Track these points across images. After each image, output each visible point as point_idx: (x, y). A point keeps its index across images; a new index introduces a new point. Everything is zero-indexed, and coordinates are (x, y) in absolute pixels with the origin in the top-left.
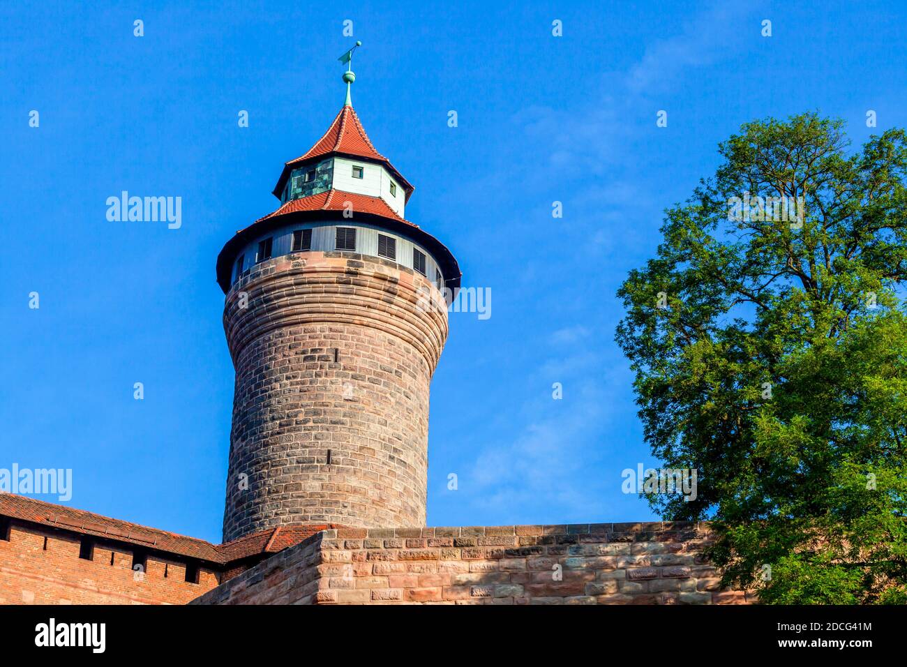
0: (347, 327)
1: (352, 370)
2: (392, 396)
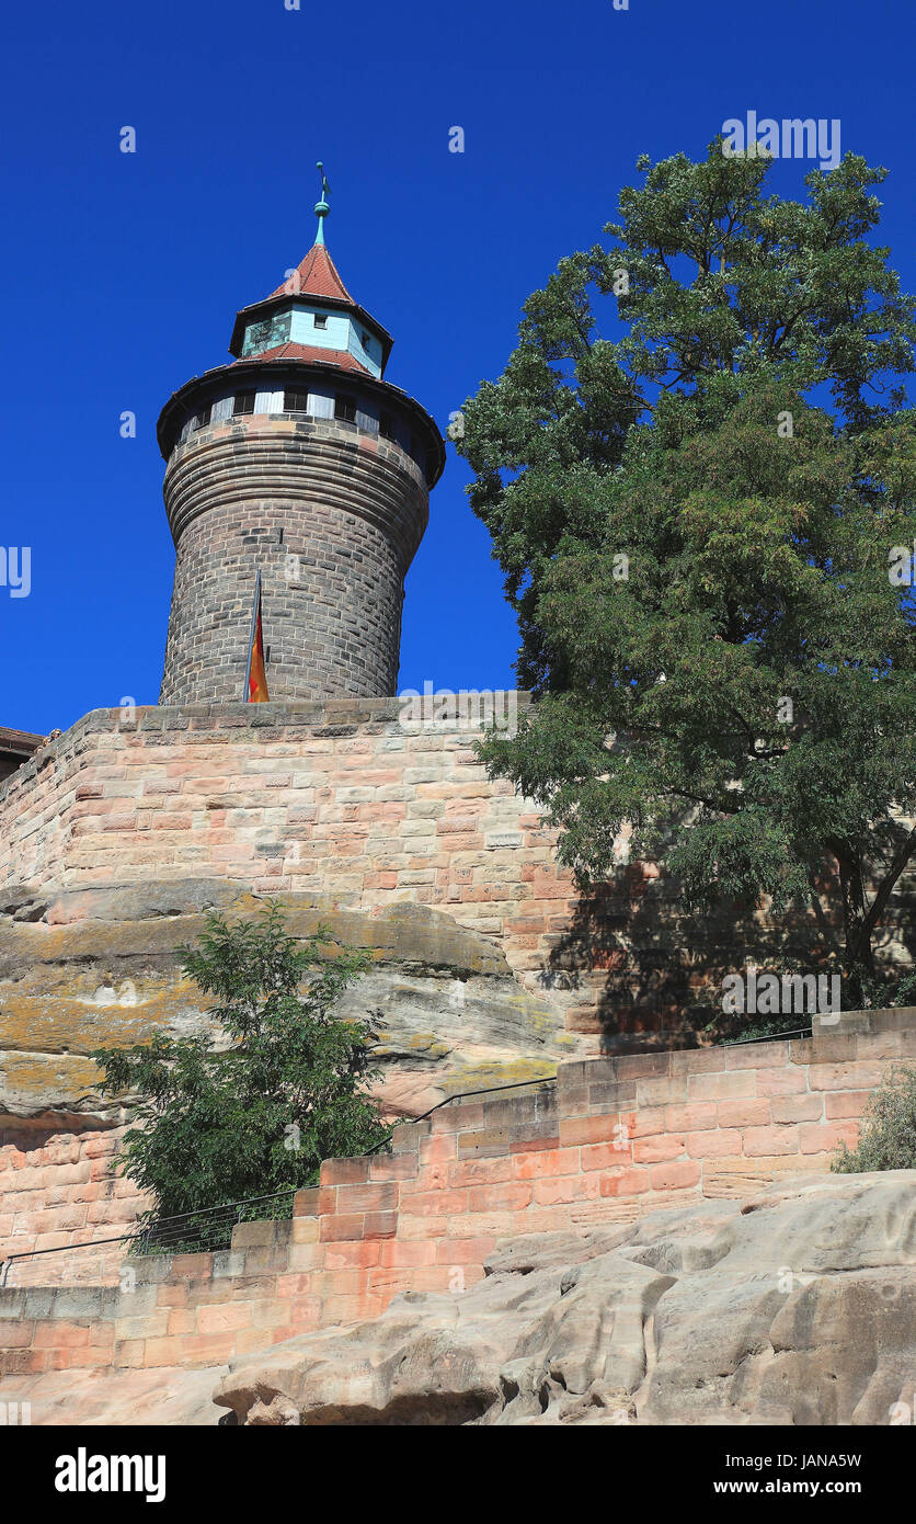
0: (295, 502)
1: (300, 553)
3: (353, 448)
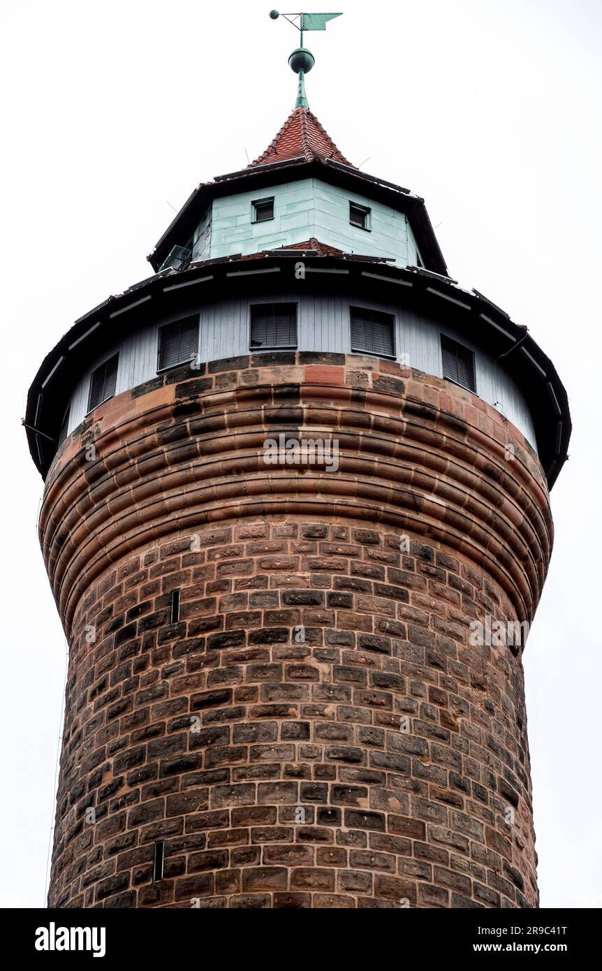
1: (209, 628)
2: (322, 660)
3: (290, 392)
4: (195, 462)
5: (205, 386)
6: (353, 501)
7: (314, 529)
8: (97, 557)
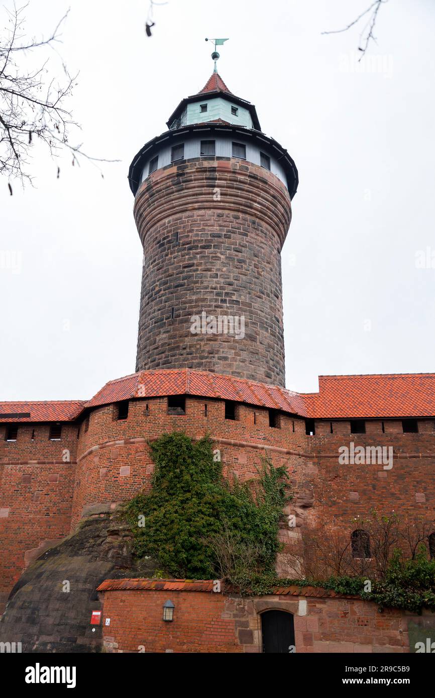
1: (188, 244)
2: (222, 254)
3: (213, 170)
4: (183, 192)
5: (186, 167)
6: (232, 205)
7: (220, 214)
8: (152, 221)
